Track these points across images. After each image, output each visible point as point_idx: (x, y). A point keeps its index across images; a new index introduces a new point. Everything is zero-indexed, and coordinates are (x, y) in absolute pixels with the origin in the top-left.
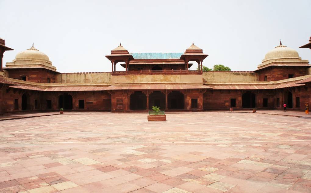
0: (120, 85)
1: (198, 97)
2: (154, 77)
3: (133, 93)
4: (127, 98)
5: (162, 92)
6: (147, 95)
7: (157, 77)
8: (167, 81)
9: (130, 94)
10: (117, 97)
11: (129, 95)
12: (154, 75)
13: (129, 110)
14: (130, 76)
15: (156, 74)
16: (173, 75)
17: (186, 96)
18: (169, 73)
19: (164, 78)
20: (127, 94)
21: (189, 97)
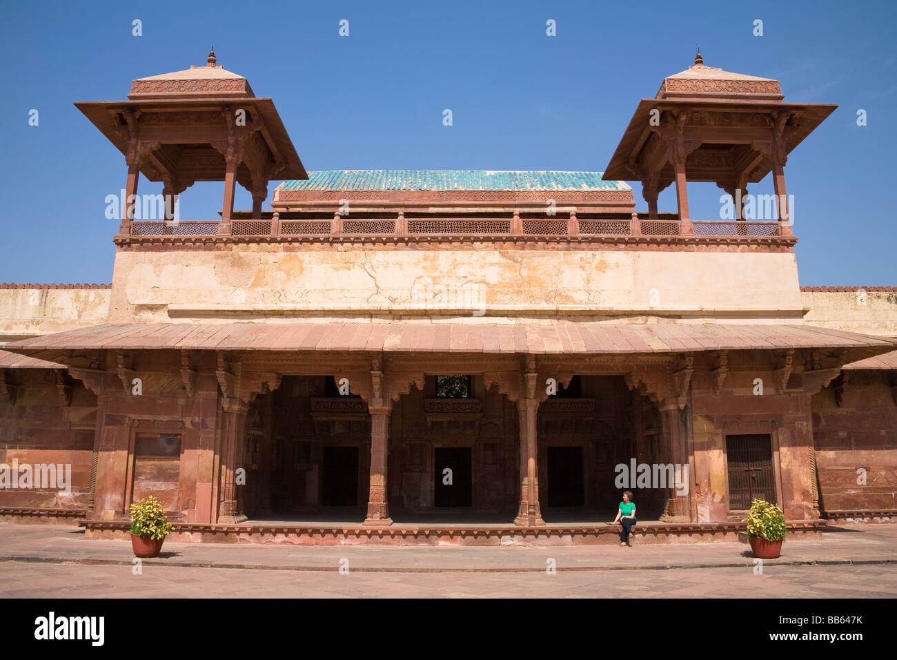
0: (168, 320)
1: (777, 422)
2: (435, 269)
3: (265, 385)
4: (211, 421)
5: (494, 387)
6: (379, 406)
7: (455, 265)
8: (532, 298)
9: (246, 400)
10: (133, 416)
11: (231, 397)
12: (431, 254)
13: (227, 521)
14: (251, 253)
15: (445, 240)
16: (578, 255)
17: (683, 413)
18: (547, 236)
19: (508, 275)
20: (214, 394)
21: (709, 418)
